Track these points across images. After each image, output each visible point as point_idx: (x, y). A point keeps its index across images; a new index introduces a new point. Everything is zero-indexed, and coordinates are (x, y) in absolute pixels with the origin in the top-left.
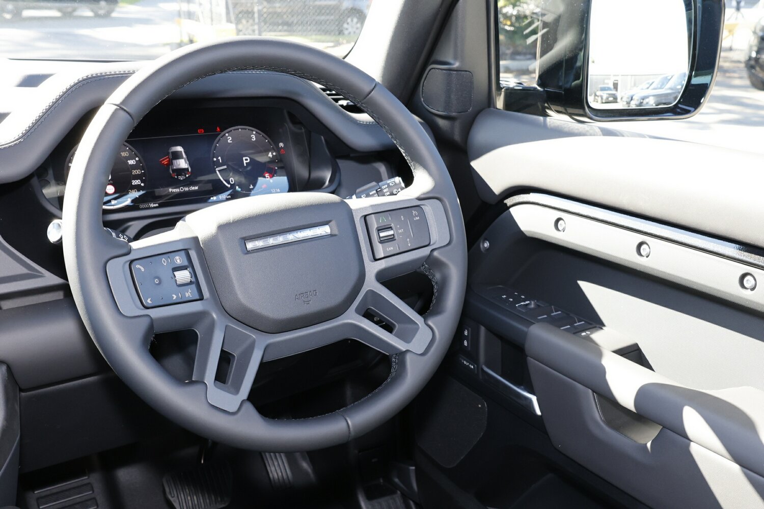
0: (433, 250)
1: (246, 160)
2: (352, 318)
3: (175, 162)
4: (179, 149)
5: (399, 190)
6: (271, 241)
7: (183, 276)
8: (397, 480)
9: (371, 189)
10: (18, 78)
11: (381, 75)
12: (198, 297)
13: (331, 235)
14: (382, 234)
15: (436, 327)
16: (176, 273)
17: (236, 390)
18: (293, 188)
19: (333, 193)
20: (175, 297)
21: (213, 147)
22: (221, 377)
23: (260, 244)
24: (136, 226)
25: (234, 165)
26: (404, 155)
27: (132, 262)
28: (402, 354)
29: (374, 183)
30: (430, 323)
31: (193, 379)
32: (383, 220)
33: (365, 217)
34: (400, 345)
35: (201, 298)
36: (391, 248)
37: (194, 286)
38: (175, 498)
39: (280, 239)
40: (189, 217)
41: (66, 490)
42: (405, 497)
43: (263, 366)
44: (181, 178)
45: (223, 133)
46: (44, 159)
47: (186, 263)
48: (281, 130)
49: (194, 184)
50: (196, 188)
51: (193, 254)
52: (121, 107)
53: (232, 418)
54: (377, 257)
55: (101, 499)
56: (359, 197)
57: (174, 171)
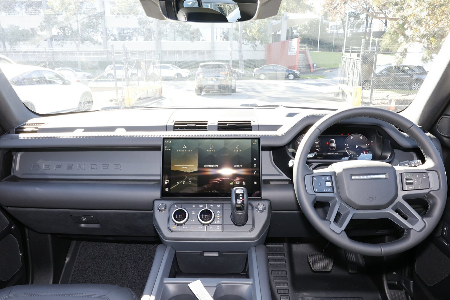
0: (430, 191)
1: (357, 146)
2: (389, 210)
3: (331, 144)
4: (333, 140)
5: (419, 165)
6: (362, 177)
7: (329, 184)
8: (404, 285)
9: (406, 163)
10: (287, 114)
11: (419, 118)
12: (332, 192)
13: (386, 179)
14: (407, 181)
15: (427, 222)
16: (326, 183)
17: (341, 226)
18: (374, 159)
19: (389, 163)
20: (325, 190)
21: (346, 140)
22: (336, 220)
23: (357, 177)
24: (315, 165)
25: (352, 148)
26: (422, 152)
27: (313, 177)
28: (409, 230)
29: (408, 161)
30: (424, 220)
31: (326, 219)
32: (409, 176)
33: (401, 174)
34: (410, 226)
35: (333, 192)
36: (410, 187)
37: (331, 188)
38: (311, 262)
39: (365, 177)
40: (333, 164)
41: (276, 248)
42: (406, 293)
43: (351, 220)
44: (332, 150)
45: (350, 136)
46: (291, 140)
47: (330, 180)
48: (372, 136)
49: (336, 153)
50: (337, 154)
51: (333, 177)
52: (317, 128)
53: (338, 235)
54: (404, 189)
55: (286, 254)
56: (400, 165)
57: (330, 147)
